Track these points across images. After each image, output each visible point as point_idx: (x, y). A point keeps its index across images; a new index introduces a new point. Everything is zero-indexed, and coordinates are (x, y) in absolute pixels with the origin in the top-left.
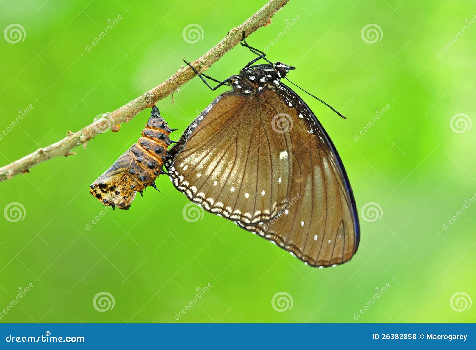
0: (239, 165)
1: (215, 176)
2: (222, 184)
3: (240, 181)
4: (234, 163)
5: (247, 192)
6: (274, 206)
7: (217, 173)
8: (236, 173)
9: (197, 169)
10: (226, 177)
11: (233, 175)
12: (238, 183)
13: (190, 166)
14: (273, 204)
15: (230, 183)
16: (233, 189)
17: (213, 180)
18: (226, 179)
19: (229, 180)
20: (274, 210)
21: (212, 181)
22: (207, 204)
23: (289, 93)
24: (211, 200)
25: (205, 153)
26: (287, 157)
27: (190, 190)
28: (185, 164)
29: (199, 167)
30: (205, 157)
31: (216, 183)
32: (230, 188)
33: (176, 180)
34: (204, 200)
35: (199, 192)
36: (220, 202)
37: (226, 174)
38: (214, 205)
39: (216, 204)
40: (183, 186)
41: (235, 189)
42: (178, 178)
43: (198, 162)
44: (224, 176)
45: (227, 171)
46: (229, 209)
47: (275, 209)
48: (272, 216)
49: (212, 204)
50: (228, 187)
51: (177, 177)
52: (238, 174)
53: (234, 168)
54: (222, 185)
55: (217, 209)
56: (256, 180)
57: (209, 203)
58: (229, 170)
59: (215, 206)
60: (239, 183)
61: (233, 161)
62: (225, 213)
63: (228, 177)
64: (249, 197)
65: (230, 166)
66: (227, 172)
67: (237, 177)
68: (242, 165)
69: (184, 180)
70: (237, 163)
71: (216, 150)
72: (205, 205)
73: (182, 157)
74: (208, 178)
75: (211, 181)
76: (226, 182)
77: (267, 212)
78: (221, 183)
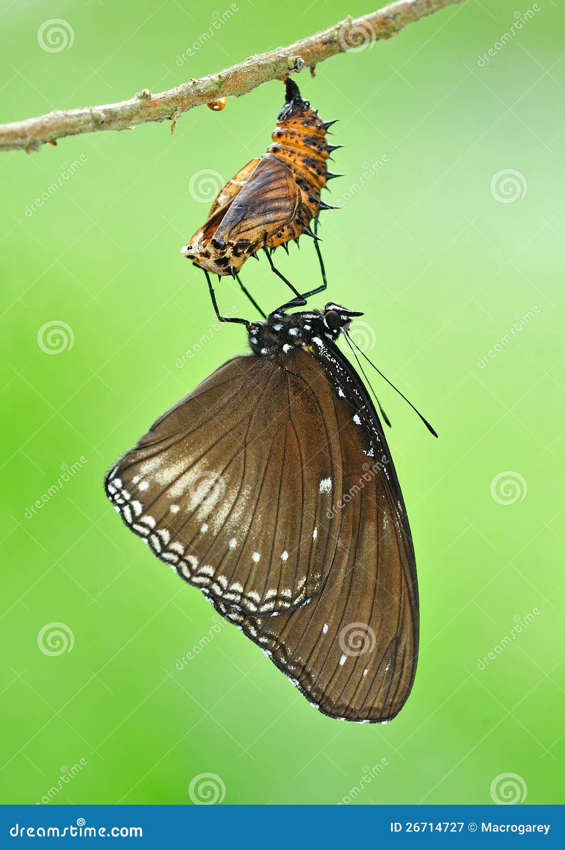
0: (247, 498)
1: (205, 513)
2: (216, 530)
3: (246, 528)
4: (239, 493)
5: (256, 551)
6: (301, 583)
7: (208, 509)
8: (242, 511)
9: (171, 495)
10: (224, 518)
11: (235, 516)
12: (243, 532)
13: (154, 485)
14: (300, 579)
15: (229, 531)
16: (233, 544)
17: (200, 521)
18: (222, 522)
19: (229, 525)
20: (301, 592)
21: (199, 523)
22: (186, 567)
23: (339, 370)
24: (194, 560)
25: (184, 463)
26: (329, 490)
27: (157, 535)
28: (142, 479)
29: (175, 492)
30: (184, 473)
31: (205, 528)
32: (229, 541)
33: (127, 509)
34: (181, 558)
35: (174, 542)
36: (208, 566)
37: (224, 513)
38: (197, 570)
39: (201, 569)
40: (144, 525)
41: (238, 544)
42: (130, 504)
43: (170, 481)
44: (220, 516)
45: (227, 507)
46: (223, 580)
47: (302, 589)
48: (296, 602)
49: (194, 567)
50: (225, 537)
51: (127, 502)
52: (245, 513)
53: (239, 503)
54: (215, 533)
55: (203, 578)
56: (273, 529)
57: (189, 565)
58: (230, 506)
59: (199, 572)
60: (245, 532)
61: (238, 487)
62: (215, 587)
63: (227, 518)
64: (260, 560)
65: (232, 498)
66: (226, 509)
67: (242, 520)
68: (253, 497)
69: (145, 512)
70: (245, 493)
71: (207, 462)
72: (181, 569)
73: (134, 459)
74: (191, 516)
75: (196, 523)
76: (222, 526)
77: (288, 593)
78: (214, 530)
